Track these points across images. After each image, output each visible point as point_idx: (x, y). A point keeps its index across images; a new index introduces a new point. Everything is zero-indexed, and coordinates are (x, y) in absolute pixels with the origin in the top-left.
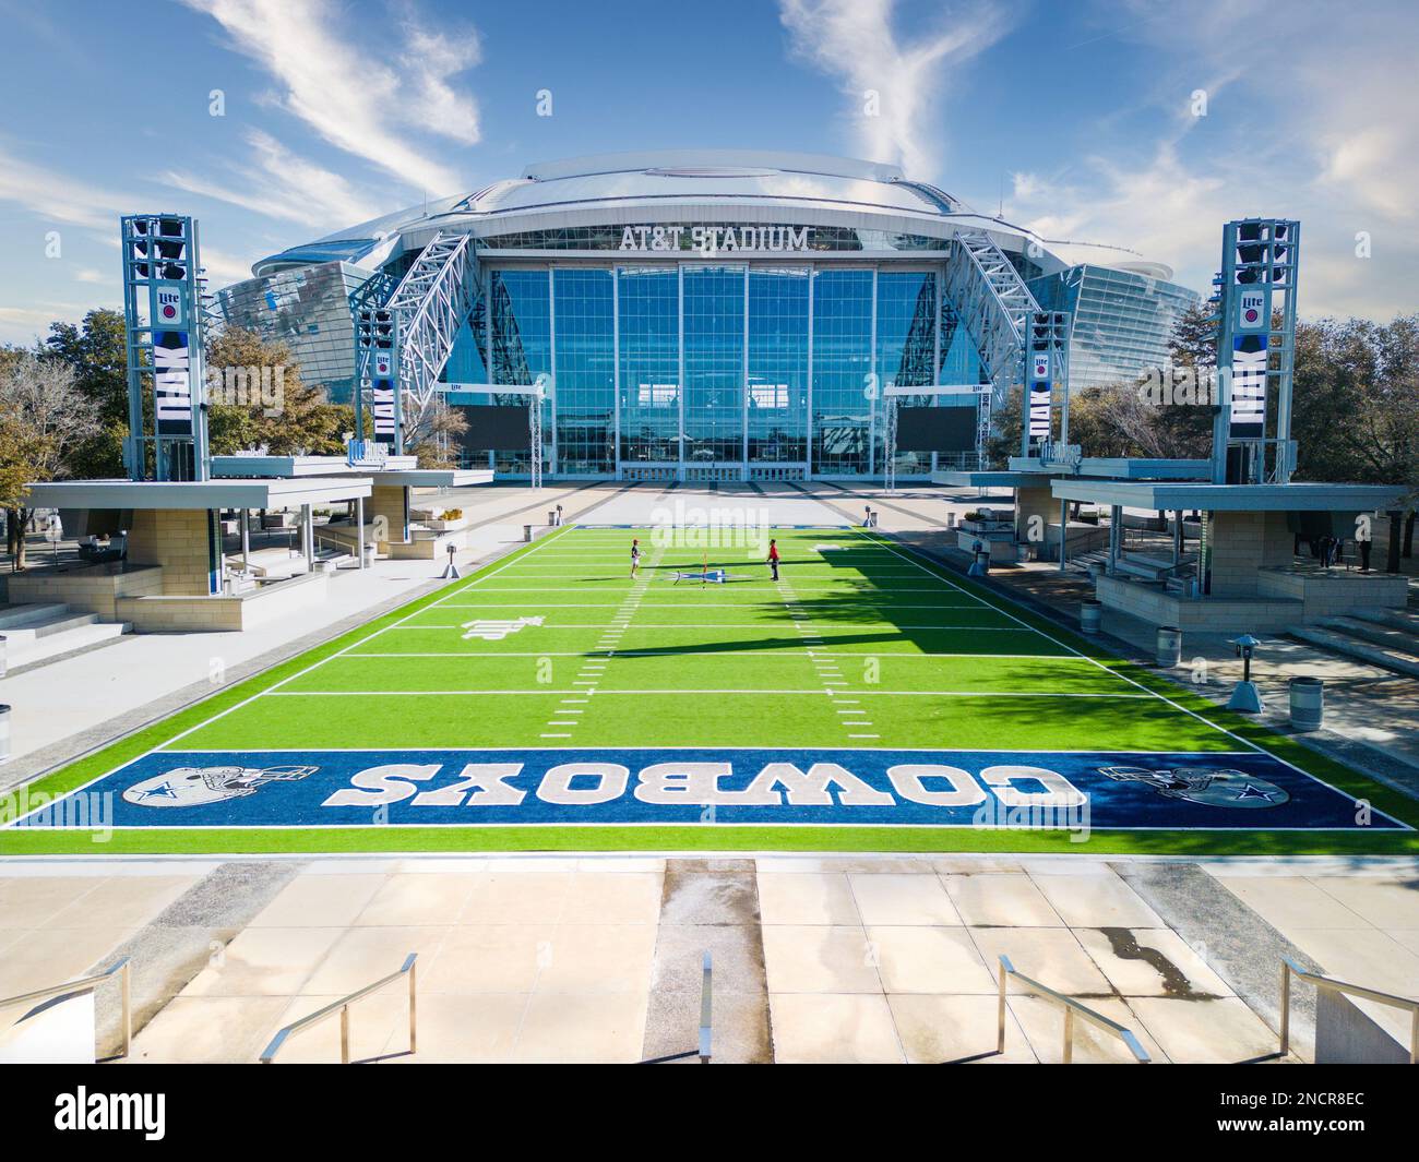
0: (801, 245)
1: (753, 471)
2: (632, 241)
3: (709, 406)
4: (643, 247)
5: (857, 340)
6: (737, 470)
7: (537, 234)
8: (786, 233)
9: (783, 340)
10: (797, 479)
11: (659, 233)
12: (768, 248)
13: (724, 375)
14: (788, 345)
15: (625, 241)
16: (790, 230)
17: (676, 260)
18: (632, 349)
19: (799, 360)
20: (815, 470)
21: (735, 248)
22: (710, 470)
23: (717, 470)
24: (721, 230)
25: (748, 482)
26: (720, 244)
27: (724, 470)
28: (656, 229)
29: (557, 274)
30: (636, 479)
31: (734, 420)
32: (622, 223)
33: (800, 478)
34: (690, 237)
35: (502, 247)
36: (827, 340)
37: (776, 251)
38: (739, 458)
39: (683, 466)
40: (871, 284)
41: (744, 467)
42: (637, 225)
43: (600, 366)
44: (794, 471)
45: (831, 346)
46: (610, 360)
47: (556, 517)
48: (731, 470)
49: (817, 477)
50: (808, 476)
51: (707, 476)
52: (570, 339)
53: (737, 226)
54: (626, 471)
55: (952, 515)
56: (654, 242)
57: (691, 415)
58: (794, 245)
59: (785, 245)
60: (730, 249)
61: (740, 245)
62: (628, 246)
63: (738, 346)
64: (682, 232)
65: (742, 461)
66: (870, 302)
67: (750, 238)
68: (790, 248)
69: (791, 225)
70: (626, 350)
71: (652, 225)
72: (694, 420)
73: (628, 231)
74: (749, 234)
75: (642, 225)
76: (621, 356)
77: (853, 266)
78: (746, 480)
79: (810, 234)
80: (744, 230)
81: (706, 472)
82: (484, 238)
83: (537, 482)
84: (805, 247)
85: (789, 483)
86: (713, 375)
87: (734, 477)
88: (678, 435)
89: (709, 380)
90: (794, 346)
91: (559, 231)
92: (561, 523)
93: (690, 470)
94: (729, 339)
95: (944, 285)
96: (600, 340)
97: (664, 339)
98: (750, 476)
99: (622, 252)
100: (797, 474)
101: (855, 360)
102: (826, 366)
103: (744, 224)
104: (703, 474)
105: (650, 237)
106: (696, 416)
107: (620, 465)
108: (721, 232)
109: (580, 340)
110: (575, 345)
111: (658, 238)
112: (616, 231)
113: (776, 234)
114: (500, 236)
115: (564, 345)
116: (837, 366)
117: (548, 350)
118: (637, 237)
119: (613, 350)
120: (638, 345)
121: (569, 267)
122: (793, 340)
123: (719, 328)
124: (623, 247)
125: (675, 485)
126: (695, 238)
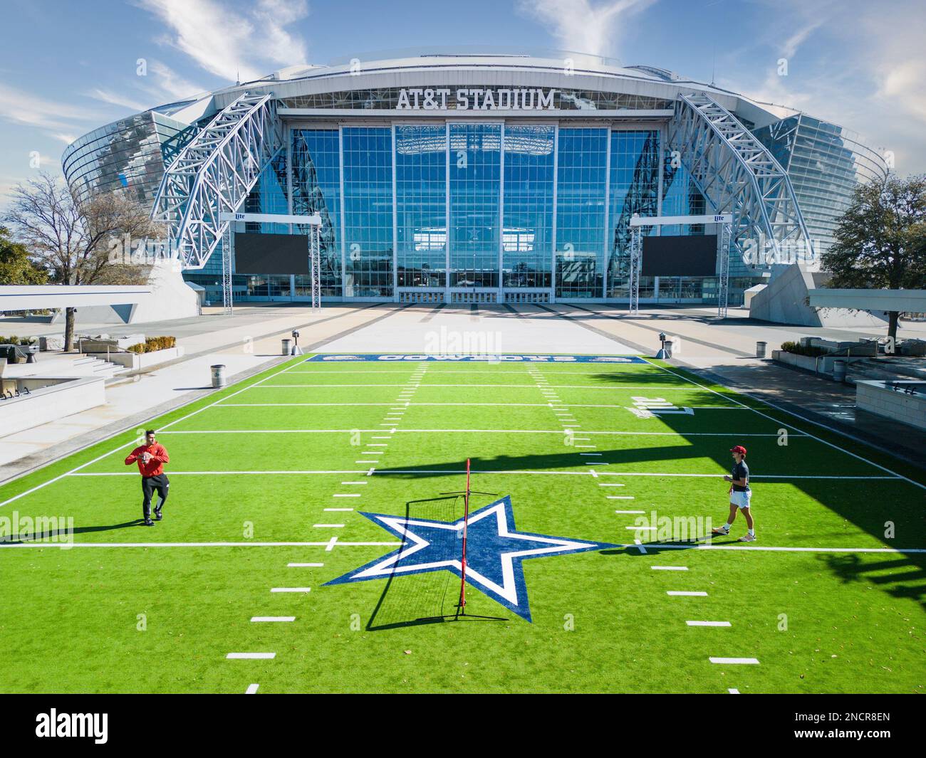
0: (549, 104)
1: (507, 295)
2: (407, 102)
3: (471, 242)
4: (417, 106)
5: (593, 187)
6: (494, 294)
7: (328, 96)
8: (536, 95)
9: (532, 187)
10: (543, 302)
11: (429, 94)
12: (521, 107)
13: (483, 216)
14: (537, 191)
15: (401, 102)
16: (540, 92)
17: (443, 118)
18: (407, 194)
19: (545, 205)
20: (558, 295)
21: (493, 107)
22: (471, 294)
23: (477, 294)
24: (481, 92)
25: (503, 304)
26: (480, 104)
27: (483, 295)
28: (427, 91)
29: (346, 131)
30: (410, 301)
31: (491, 253)
32: (398, 86)
33: (546, 301)
34: (456, 99)
35: (298, 107)
36: (568, 187)
37: (528, 111)
38: (495, 284)
39: (449, 291)
40: (605, 139)
41: (499, 292)
42: (411, 88)
43: (381, 208)
44: (541, 295)
45: (573, 192)
46: (389, 204)
47: (290, 345)
48: (488, 294)
49: (560, 300)
50: (552, 299)
51: (469, 299)
52: (356, 186)
53: (495, 88)
54: (402, 294)
55: (763, 344)
56: (425, 102)
57: (456, 249)
58: (542, 104)
59: (536, 105)
60: (489, 109)
61: (497, 104)
62: (404, 105)
63: (495, 192)
64: (449, 93)
65: (498, 286)
66: (605, 155)
67: (506, 99)
68: (539, 107)
69: (541, 88)
70: (402, 195)
71: (424, 88)
72: (458, 253)
73: (403, 92)
74: (505, 95)
75: (416, 88)
76: (399, 200)
77: (591, 124)
78: (501, 302)
79: (557, 96)
80: (501, 92)
81: (469, 296)
82: (284, 99)
83: (317, 303)
84: (552, 107)
85: (537, 305)
86: (474, 216)
87: (491, 300)
88: (444, 266)
89: (471, 220)
90: (541, 192)
91: (346, 93)
92: (297, 352)
93: (455, 294)
94: (487, 186)
95: (666, 141)
96: (381, 186)
97: (434, 186)
98: (504, 301)
99: (398, 111)
100: (543, 298)
101: (590, 204)
102: (568, 209)
103: (501, 87)
104: (466, 297)
105: (422, 98)
106: (460, 250)
107: (397, 290)
108: (481, 94)
109: (364, 186)
110: (360, 191)
111: (429, 99)
112: (394, 93)
113: (528, 95)
114: (297, 98)
115: (352, 191)
116: (577, 209)
117: (338, 195)
118: (411, 98)
119: (391, 195)
120: (413, 191)
121: (355, 125)
122: (541, 186)
123: (479, 176)
124: (399, 107)
125: (443, 306)
126: (460, 99)
